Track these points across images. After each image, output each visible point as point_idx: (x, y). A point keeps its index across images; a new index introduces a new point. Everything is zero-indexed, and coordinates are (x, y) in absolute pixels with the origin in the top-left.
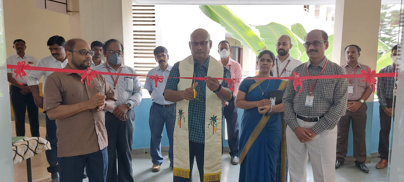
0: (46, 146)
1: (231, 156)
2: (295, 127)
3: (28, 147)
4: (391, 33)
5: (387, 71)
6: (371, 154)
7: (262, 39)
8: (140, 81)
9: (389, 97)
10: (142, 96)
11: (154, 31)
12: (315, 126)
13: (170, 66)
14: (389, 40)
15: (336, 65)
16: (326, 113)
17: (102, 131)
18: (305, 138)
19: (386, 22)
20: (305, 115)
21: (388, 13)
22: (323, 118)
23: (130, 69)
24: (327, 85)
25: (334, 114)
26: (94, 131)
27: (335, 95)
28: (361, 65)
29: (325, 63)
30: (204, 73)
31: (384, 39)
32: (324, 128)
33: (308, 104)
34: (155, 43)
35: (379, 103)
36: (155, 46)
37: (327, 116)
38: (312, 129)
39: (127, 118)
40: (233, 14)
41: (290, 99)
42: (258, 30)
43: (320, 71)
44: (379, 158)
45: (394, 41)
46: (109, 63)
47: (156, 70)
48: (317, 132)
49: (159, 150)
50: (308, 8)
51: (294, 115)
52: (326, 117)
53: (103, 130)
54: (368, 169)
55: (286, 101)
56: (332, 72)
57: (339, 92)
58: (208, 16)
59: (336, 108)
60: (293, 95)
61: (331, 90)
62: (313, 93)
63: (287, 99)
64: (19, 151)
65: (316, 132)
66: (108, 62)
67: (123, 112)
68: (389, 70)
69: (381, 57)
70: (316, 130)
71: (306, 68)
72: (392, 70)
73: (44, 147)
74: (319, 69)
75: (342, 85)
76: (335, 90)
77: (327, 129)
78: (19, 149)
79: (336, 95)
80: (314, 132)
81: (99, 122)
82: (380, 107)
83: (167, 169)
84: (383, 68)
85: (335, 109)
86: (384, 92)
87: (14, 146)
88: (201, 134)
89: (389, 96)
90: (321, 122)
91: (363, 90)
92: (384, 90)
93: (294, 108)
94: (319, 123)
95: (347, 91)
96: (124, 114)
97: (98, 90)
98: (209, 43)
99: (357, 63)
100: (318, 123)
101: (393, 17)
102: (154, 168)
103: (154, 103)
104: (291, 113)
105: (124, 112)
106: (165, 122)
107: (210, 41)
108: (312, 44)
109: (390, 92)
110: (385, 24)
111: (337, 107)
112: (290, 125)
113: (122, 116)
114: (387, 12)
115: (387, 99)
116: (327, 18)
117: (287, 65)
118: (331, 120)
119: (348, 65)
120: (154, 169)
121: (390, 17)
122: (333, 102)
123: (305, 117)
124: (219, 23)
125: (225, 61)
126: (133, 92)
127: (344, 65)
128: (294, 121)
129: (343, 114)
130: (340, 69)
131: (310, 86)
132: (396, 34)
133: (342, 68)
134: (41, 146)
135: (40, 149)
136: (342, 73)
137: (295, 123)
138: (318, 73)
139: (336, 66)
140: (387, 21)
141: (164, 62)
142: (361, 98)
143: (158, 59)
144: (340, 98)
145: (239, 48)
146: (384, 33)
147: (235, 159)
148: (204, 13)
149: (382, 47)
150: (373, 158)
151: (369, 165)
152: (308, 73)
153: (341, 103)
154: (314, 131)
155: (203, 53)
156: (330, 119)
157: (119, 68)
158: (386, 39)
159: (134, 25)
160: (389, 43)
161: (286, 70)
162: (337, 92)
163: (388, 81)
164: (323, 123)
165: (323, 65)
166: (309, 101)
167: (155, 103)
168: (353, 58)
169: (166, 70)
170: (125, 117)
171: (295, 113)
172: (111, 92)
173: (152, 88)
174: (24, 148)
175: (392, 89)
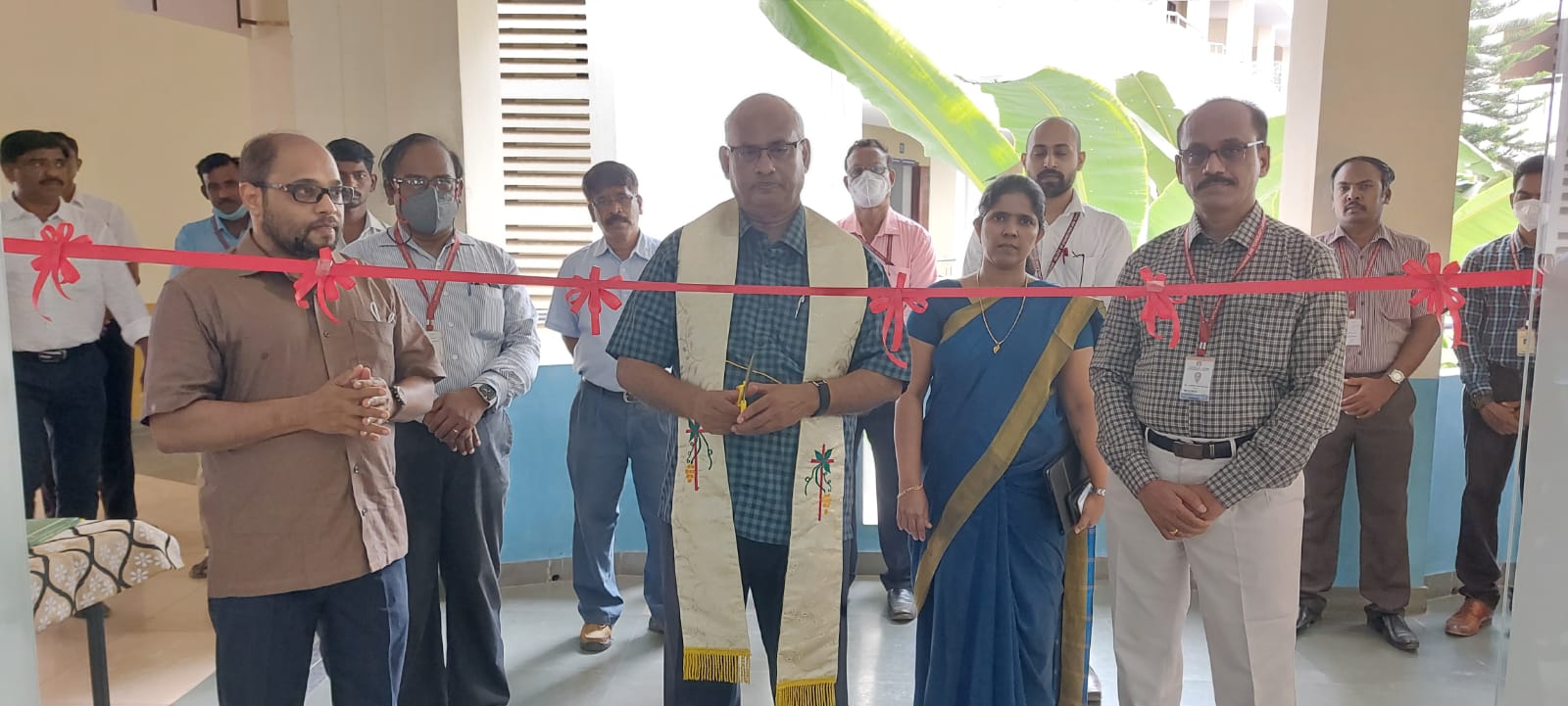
0: (162, 556)
1: (887, 590)
2: (1141, 478)
3: (92, 561)
4: (1501, 110)
5: (1494, 259)
6: (1426, 580)
7: (1005, 133)
8: (531, 296)
9: (1502, 360)
10: (539, 356)
11: (585, 102)
12: (1220, 475)
13: (649, 240)
14: (1494, 134)
15: (1297, 233)
16: (1263, 424)
17: (379, 494)
18: (1183, 525)
19: (1485, 66)
20: (1181, 431)
21: (1491, 30)
22: (1249, 444)
23: (490, 249)
24: (1266, 313)
25: (1292, 428)
26: (346, 494)
27: (1296, 353)
28: (1392, 234)
29: (1257, 229)
30: (786, 270)
31: (1475, 134)
32: (1256, 483)
33: (1191, 388)
34: (587, 146)
35: (1464, 382)
36: (588, 161)
37: (1267, 437)
38: (1208, 486)
39: (479, 442)
40: (891, 33)
41: (1121, 372)
42: (990, 98)
43: (1236, 260)
44: (1459, 594)
45: (1513, 141)
46: (409, 225)
47: (595, 255)
48: (1228, 499)
49: (606, 567)
50: (1184, 13)
51: (1137, 431)
52: (1261, 438)
53: (383, 492)
54: (1415, 637)
55: (1104, 380)
56: (1283, 265)
57: (1312, 341)
58: (795, 43)
59: (1298, 402)
60: (1130, 354)
61: (1283, 335)
62: (1210, 346)
63: (1108, 370)
64: (56, 578)
65: (1222, 498)
66: (401, 224)
67: (464, 419)
68: (1503, 257)
69: (1465, 205)
70: (1223, 489)
71: (1180, 248)
72: (1516, 253)
73: (157, 558)
74: (1234, 251)
75: (1322, 315)
76: (1294, 333)
77: (1268, 486)
78: (57, 569)
79: (1302, 352)
80: (1217, 497)
81: (368, 463)
82: (1467, 397)
83: (636, 641)
84: (1478, 246)
85: (1295, 409)
86: (1482, 340)
87: (36, 556)
88: (777, 507)
89: (1503, 355)
90: (1243, 459)
91: (1399, 334)
92: (1481, 333)
93: (1134, 404)
94: (1234, 462)
95: (1342, 339)
96: (466, 428)
97: (364, 334)
98: (802, 148)
99: (1379, 229)
100: (1231, 463)
101: (1510, 46)
102: (587, 636)
103: (588, 386)
104: (1124, 427)
105: (467, 418)
106: (630, 460)
107: (802, 141)
108: (1215, 152)
109: (1504, 342)
110: (1480, 74)
111: (1304, 400)
112: (1124, 472)
113: (459, 436)
114: (1487, 27)
115: (1494, 369)
116: (1255, 50)
117: (1069, 233)
118: (1282, 452)
119: (1342, 234)
120: (587, 641)
121: (1501, 46)
122: (1291, 381)
123: (1179, 440)
124: (839, 69)
125: (870, 220)
126: (502, 339)
127: (1326, 234)
128: (1139, 457)
129: (1328, 426)
130: (1313, 252)
131: (1198, 320)
132: (1522, 113)
133: (1321, 247)
134: (142, 554)
135: (140, 566)
136: (1322, 266)
137: (1141, 465)
138: (1230, 269)
139: (1299, 239)
140: (1487, 64)
141: (625, 224)
142: (1392, 364)
143: (599, 211)
144: (1316, 366)
145: (913, 168)
146: (1477, 107)
147: (902, 601)
148: (780, 31)
149: (1468, 165)
150: (1436, 594)
151: (1420, 623)
152: (1190, 266)
153: (1321, 382)
154: (1217, 493)
155: (780, 185)
156: (1276, 449)
157: (447, 248)
158: (1482, 133)
159: (504, 76)
160: (1496, 147)
161: (1070, 252)
162: (1305, 342)
163: (1499, 299)
164: (1252, 463)
165: (1250, 234)
166: (1198, 377)
167: (591, 383)
168: (1364, 208)
169: (631, 255)
170: (471, 439)
171: (1139, 426)
172: (418, 344)
173: (576, 324)
174: (77, 564)
175: (1512, 328)
